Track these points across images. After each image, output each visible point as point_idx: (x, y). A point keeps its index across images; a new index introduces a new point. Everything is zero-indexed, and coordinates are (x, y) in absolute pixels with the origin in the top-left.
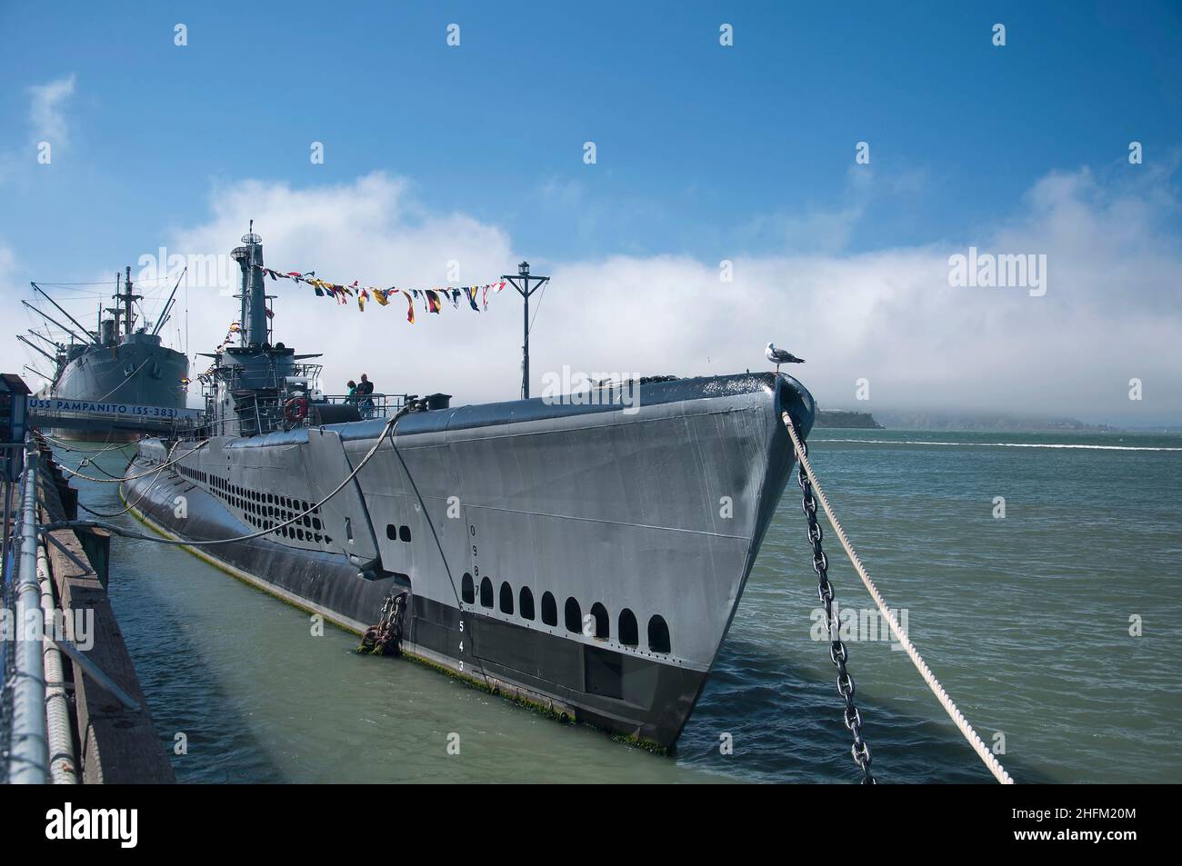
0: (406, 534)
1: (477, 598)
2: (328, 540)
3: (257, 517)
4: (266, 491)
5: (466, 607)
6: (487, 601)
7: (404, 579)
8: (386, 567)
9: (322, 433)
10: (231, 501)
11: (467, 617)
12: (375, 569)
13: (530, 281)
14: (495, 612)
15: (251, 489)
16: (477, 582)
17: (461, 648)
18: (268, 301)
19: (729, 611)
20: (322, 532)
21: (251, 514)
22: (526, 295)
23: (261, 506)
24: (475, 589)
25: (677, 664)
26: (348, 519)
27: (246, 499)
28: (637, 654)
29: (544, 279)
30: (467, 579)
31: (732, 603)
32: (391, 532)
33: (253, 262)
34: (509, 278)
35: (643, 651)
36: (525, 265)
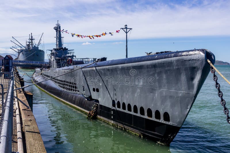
0: (98, 90)
1: (116, 106)
2: (78, 91)
3: (62, 86)
5: (113, 108)
6: (119, 107)
7: (97, 101)
8: (93, 98)
9: (77, 67)
10: (56, 82)
11: (113, 110)
12: (90, 98)
13: (127, 29)
14: (121, 110)
15: (60, 79)
16: (116, 102)
17: (112, 117)
18: (62, 38)
19: (187, 112)
20: (77, 89)
21: (60, 85)
22: (127, 33)
23: (62, 83)
24: (116, 104)
25: (172, 124)
26: (83, 87)
27: (59, 82)
28: (160, 121)
29: (131, 29)
30: (113, 101)
31: (188, 110)
32: (94, 90)
33: (59, 30)
34: (122, 29)
35: (162, 121)
36: (126, 25)
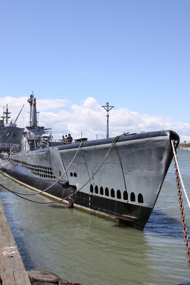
0: (75, 175)
1: (94, 191)
2: (54, 177)
4: (37, 165)
5: (91, 194)
6: (97, 192)
7: (74, 187)
8: (70, 184)
9: (53, 148)
11: (91, 196)
12: (67, 185)
13: (109, 107)
14: (99, 195)
15: (33, 164)
16: (94, 187)
17: (90, 204)
18: (37, 114)
19: (158, 192)
20: (53, 175)
21: (33, 171)
22: (108, 111)
24: (94, 189)
25: (145, 206)
26: (60, 171)
29: (112, 107)
30: (91, 187)
31: (159, 190)
32: (71, 175)
33: (33, 103)
34: (103, 107)
35: (136, 203)
36: (108, 103)
